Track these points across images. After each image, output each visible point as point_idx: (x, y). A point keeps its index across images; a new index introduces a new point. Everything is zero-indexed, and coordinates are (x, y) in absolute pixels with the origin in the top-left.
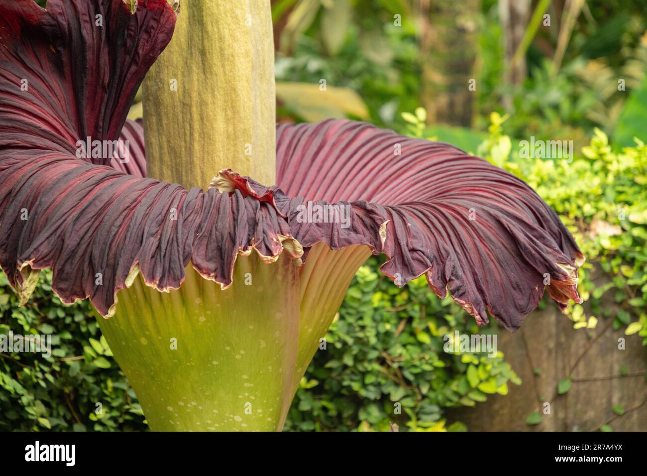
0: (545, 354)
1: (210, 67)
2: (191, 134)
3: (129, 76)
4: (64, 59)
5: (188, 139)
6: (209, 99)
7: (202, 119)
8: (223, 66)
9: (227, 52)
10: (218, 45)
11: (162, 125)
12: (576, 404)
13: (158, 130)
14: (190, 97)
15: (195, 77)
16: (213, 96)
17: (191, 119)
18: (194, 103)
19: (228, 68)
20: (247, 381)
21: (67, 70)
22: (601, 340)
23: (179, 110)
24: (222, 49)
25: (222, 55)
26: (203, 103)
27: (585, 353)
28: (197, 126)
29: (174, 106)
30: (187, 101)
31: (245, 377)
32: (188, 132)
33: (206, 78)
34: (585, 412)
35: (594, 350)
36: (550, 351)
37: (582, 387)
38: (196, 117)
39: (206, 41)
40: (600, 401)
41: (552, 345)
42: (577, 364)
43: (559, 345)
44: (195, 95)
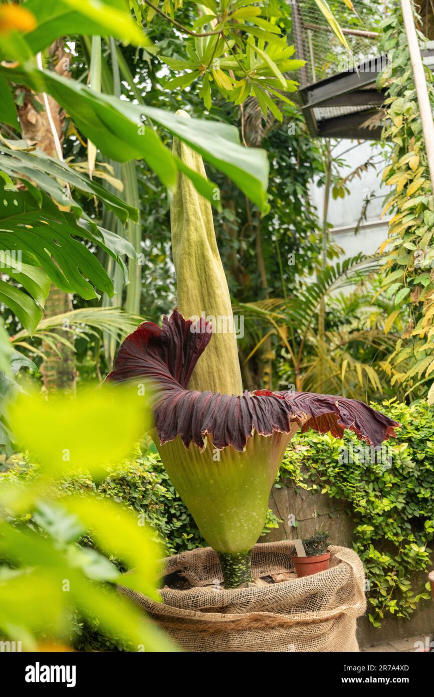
0: (285, 510)
1: (221, 354)
2: (215, 386)
3: (193, 359)
4: (166, 353)
5: (213, 388)
6: (222, 368)
7: (220, 378)
8: (227, 352)
9: (228, 346)
10: (223, 343)
11: (198, 384)
12: (301, 532)
13: (196, 387)
14: (212, 368)
15: (214, 359)
16: (224, 366)
17: (214, 378)
18: (214, 372)
19: (229, 353)
20: (259, 494)
21: (166, 358)
22: (307, 500)
23: (206, 376)
24: (225, 345)
25: (226, 348)
26: (219, 371)
27: (302, 507)
28: (217, 381)
29: (204, 375)
30: (211, 371)
31: (258, 492)
32: (213, 385)
33: (219, 359)
34: (305, 536)
35: (305, 506)
36: (287, 508)
37: (303, 523)
38: (216, 377)
39: (217, 343)
40: (311, 530)
41: (287, 505)
42: (299, 513)
43: (290, 505)
44: (215, 368)
